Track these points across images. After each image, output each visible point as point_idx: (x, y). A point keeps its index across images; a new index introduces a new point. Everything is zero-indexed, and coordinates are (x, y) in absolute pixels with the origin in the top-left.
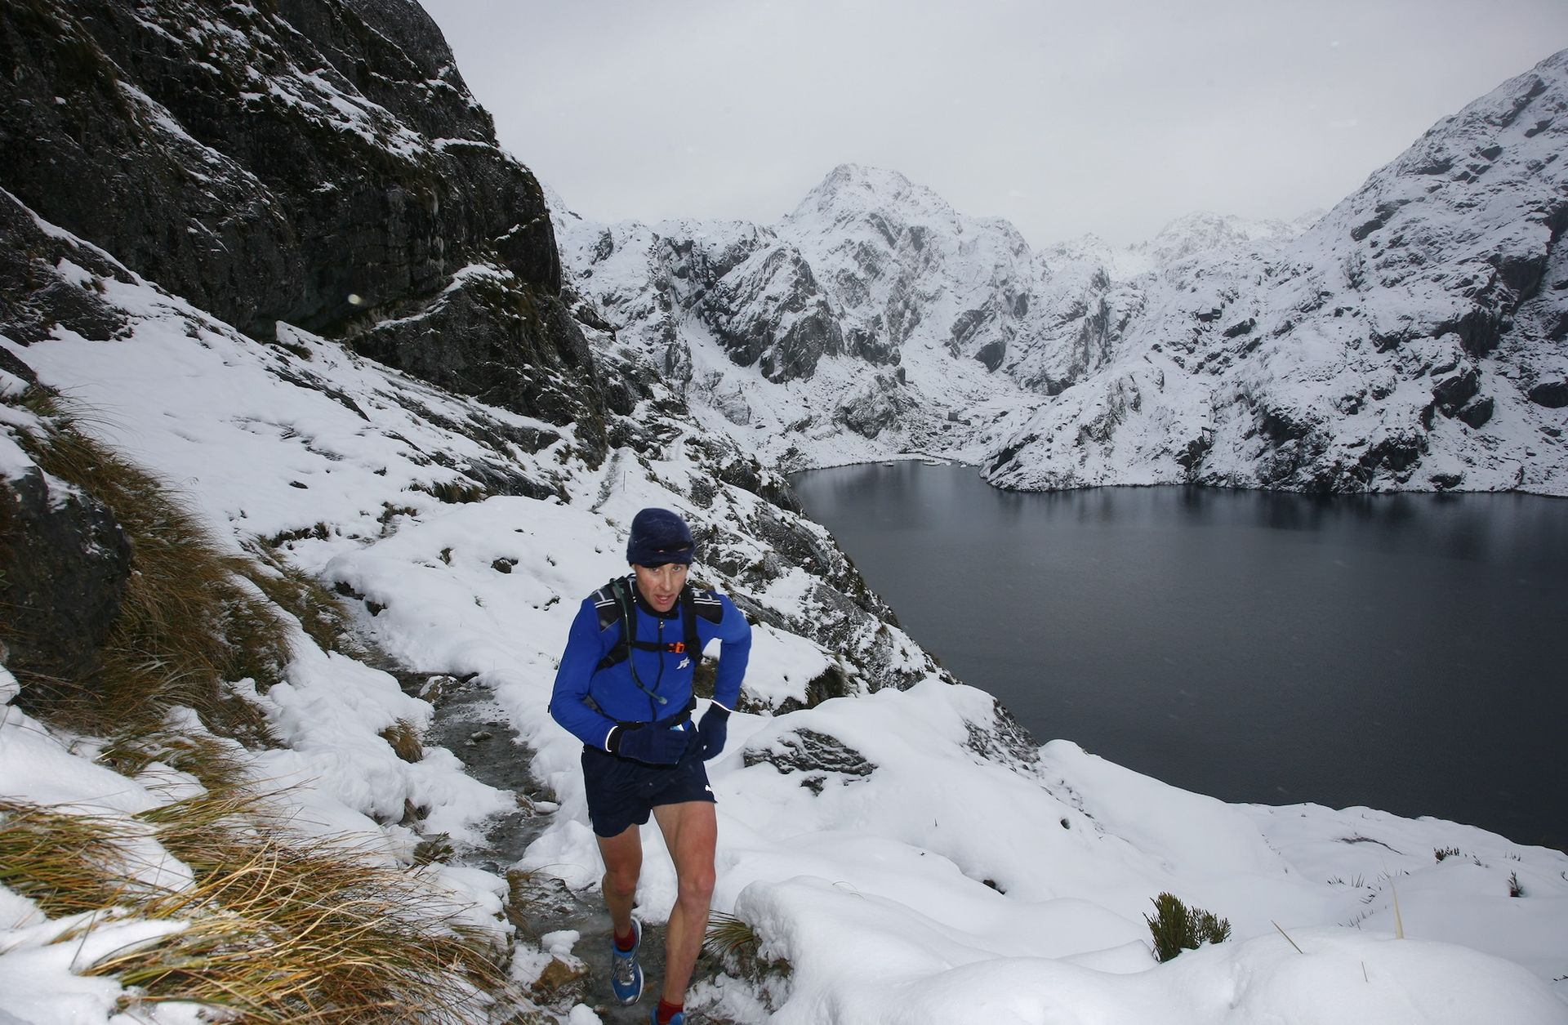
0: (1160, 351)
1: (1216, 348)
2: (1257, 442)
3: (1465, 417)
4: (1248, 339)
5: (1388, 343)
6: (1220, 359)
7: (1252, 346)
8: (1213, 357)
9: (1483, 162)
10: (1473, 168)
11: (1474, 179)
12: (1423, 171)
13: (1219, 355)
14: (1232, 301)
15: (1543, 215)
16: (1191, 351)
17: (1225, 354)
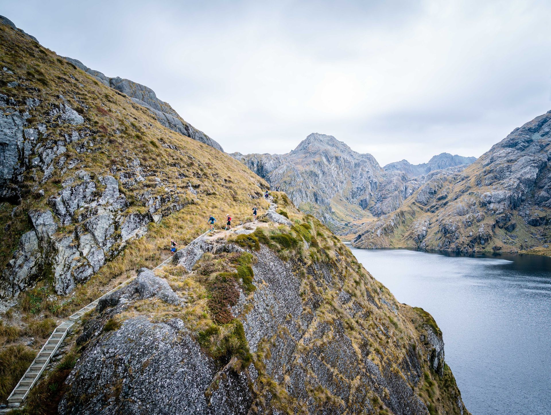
0: (415, 204)
1: (434, 204)
2: (439, 235)
3: (507, 229)
4: (444, 201)
5: (484, 205)
6: (435, 208)
7: (445, 204)
8: (433, 207)
9: (526, 144)
10: (524, 146)
11: (524, 150)
12: (507, 146)
13: (435, 206)
14: (441, 188)
15: (536, 165)
16: (426, 205)
17: (437, 206)
